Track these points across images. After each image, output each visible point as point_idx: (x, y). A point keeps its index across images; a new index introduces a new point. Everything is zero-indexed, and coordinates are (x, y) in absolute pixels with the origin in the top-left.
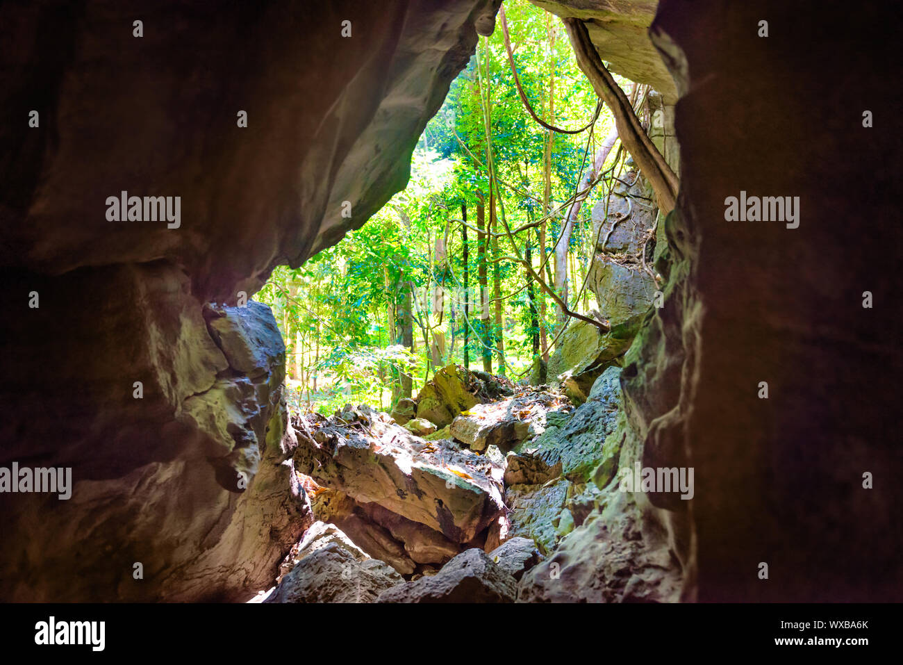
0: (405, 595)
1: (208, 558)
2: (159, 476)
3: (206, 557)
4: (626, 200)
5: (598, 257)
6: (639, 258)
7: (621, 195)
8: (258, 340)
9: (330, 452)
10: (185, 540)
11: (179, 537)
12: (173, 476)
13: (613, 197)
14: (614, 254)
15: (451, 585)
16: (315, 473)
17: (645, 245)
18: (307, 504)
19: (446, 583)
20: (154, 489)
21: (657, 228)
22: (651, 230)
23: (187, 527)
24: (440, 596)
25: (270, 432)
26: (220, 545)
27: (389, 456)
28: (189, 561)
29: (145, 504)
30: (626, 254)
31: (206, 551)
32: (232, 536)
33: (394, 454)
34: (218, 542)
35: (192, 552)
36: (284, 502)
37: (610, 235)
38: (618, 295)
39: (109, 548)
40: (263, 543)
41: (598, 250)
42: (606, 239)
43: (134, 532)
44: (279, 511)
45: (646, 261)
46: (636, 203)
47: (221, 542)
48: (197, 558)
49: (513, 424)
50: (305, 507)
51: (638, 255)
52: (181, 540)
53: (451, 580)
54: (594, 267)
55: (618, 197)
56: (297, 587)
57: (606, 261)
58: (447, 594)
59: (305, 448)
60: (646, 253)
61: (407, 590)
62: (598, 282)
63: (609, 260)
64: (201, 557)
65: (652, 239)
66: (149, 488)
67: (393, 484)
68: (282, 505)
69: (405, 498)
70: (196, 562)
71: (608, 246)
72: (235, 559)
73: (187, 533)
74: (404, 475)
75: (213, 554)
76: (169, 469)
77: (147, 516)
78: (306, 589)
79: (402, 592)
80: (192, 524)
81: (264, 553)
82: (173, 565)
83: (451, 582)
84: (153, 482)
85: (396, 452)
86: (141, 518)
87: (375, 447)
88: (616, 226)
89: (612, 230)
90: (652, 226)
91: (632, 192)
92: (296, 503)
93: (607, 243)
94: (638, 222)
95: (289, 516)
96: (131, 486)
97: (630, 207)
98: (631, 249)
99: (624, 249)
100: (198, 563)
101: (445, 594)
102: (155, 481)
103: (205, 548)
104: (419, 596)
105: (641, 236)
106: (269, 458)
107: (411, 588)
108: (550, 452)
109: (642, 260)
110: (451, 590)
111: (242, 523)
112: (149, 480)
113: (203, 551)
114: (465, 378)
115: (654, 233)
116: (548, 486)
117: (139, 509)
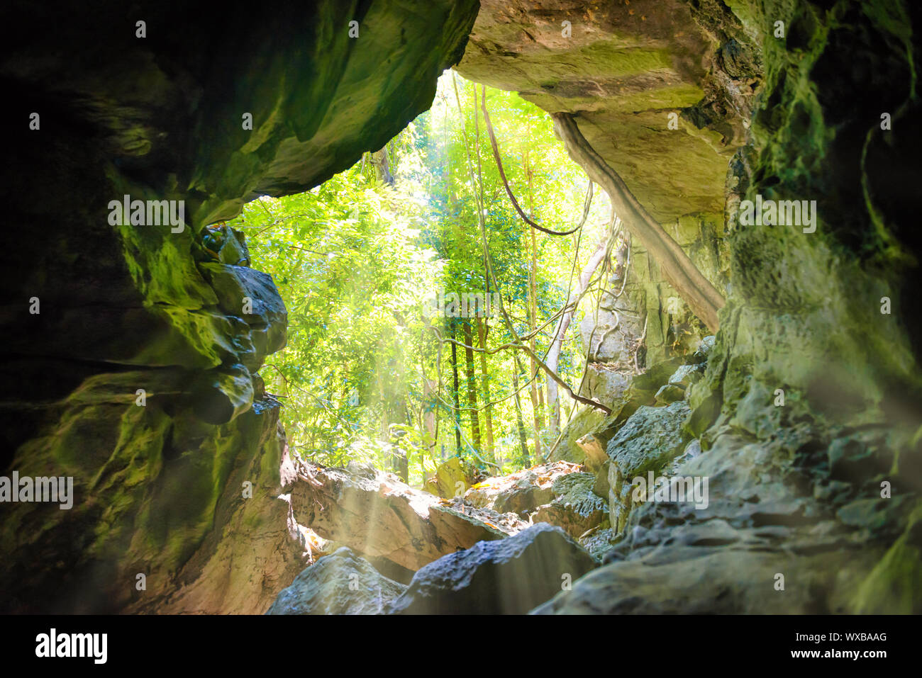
0: (454, 567)
1: (185, 598)
2: (128, 476)
3: (182, 596)
4: (613, 314)
5: (590, 367)
6: (631, 364)
7: (607, 309)
8: (255, 292)
9: (334, 497)
10: (158, 567)
11: (151, 562)
12: (147, 479)
13: (601, 311)
14: (606, 362)
15: (520, 546)
16: (316, 523)
17: (635, 353)
18: (306, 551)
19: (512, 545)
20: (120, 492)
21: (646, 337)
22: (640, 339)
23: (161, 549)
24: (506, 561)
25: (265, 455)
26: (201, 583)
27: (402, 496)
28: (161, 597)
29: (109, 509)
30: (618, 362)
31: (183, 587)
32: (216, 574)
33: (408, 497)
34: (198, 576)
35: (166, 586)
36: (280, 545)
37: (600, 346)
38: (616, 399)
39: (60, 564)
40: (253, 593)
41: (590, 360)
42: (597, 349)
43: (94, 545)
44: (273, 556)
45: (639, 367)
46: (623, 315)
47: (202, 578)
48: (171, 595)
49: (532, 490)
50: (305, 554)
51: (630, 362)
52: (153, 566)
53: (519, 541)
54: (588, 376)
55: (604, 311)
56: (297, 601)
57: (599, 369)
58: (517, 557)
59: (305, 497)
60: (638, 360)
61: (456, 562)
62: (592, 389)
63: (601, 368)
64: (176, 595)
65: (641, 348)
66: (115, 488)
67: (407, 531)
68: (278, 548)
69: (422, 550)
70: (170, 600)
71: (600, 356)
72: (220, 606)
73: (160, 558)
74: (421, 518)
75: (191, 593)
76: (142, 469)
77: (111, 526)
78: (309, 603)
79: (449, 564)
80: (166, 547)
81: (254, 605)
82: (141, 600)
83: (520, 543)
84: (121, 481)
85: (410, 494)
86: (102, 528)
87: (386, 489)
88: (605, 337)
89: (602, 340)
90: (641, 335)
91: (617, 306)
92: (295, 549)
93: (598, 353)
94: (626, 332)
95: (286, 564)
96: (91, 475)
97: (617, 318)
98: (623, 357)
99: (615, 358)
100: (173, 602)
101: (513, 558)
102: (122, 480)
103: (183, 583)
104: (476, 564)
105: (631, 345)
106: (263, 487)
107: (461, 559)
108: (582, 504)
109: (635, 366)
110: (521, 552)
111: (228, 561)
112: (115, 477)
113: (178, 587)
114: (469, 470)
115: (644, 342)
116: (586, 536)
117: (101, 514)
